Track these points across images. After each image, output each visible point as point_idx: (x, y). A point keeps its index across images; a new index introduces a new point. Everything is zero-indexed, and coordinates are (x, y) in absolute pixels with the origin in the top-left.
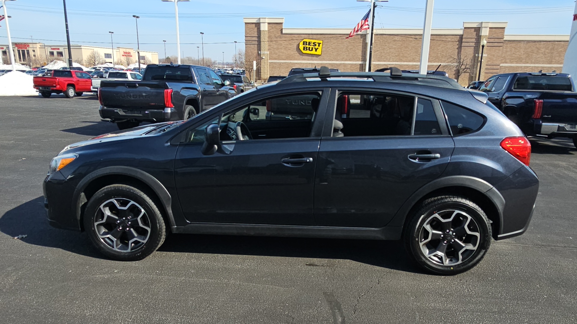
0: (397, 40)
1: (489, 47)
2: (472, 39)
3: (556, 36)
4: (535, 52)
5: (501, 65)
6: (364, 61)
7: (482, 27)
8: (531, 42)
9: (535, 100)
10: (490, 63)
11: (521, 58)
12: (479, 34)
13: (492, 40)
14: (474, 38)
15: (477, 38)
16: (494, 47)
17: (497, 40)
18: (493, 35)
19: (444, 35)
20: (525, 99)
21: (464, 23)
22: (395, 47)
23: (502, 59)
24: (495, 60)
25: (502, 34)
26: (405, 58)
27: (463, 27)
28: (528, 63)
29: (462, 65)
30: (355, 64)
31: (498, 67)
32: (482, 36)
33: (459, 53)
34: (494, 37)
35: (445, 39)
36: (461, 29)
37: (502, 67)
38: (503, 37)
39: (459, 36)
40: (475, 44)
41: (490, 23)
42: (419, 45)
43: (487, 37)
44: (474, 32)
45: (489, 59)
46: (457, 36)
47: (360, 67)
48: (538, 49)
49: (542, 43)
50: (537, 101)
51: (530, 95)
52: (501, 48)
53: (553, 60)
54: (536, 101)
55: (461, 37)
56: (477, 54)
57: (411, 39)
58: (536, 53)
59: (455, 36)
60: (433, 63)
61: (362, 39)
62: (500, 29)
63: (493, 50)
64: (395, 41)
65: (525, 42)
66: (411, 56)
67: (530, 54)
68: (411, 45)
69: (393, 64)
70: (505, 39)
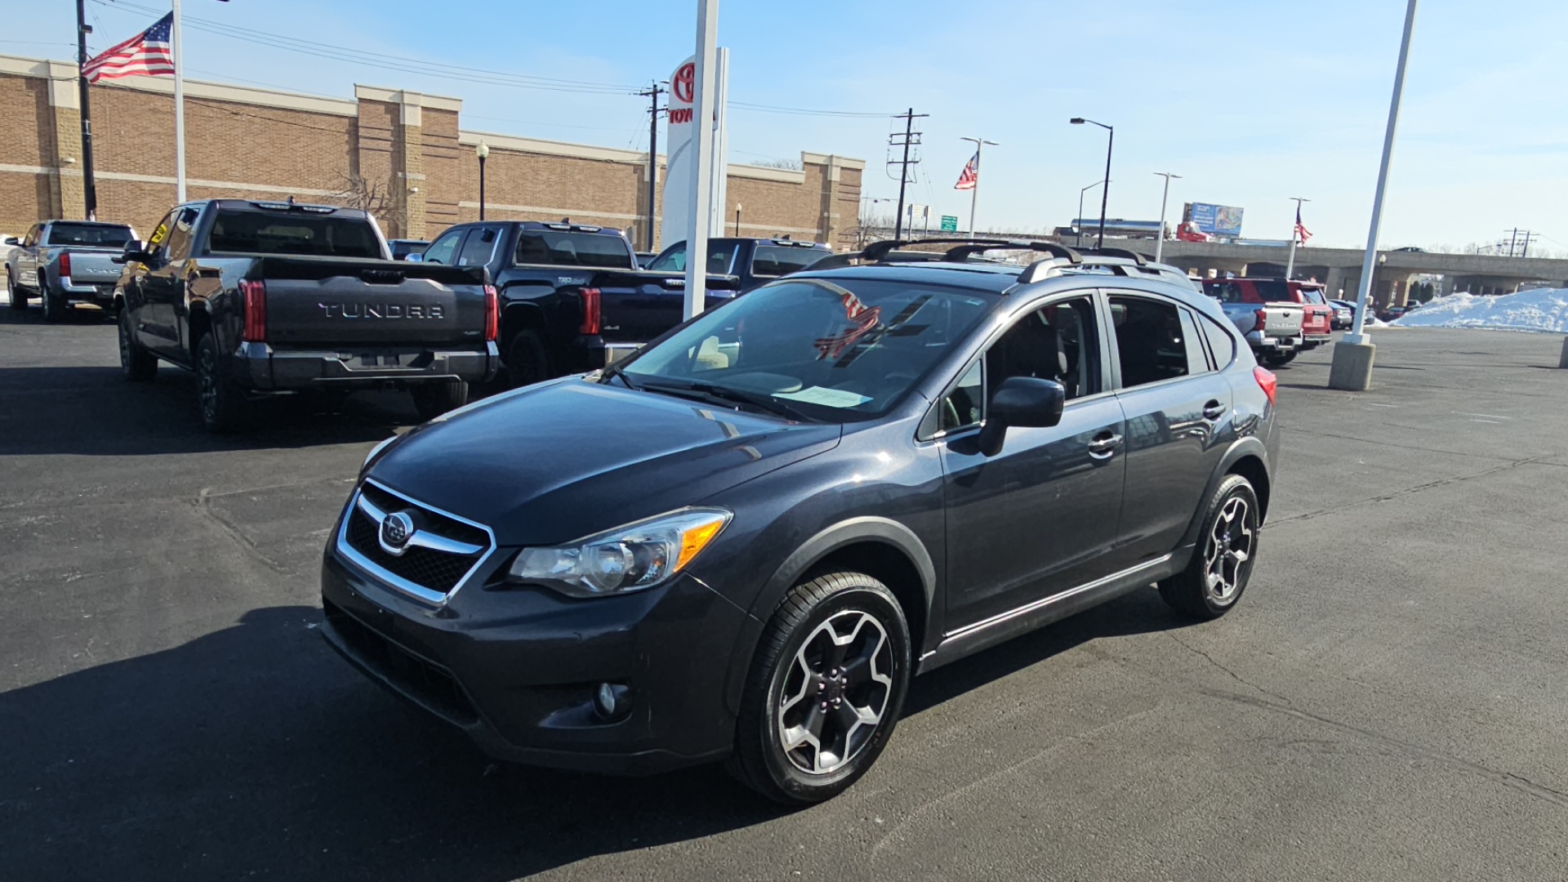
0: (161, 109)
1: (428, 157)
2: (384, 132)
3: (565, 144)
4: (530, 179)
5: (461, 204)
6: (53, 166)
7: (404, 104)
8: (518, 154)
9: (581, 289)
10: (434, 198)
11: (503, 190)
12: (399, 122)
13: (432, 140)
14: (388, 130)
15: (394, 130)
16: (439, 159)
17: (442, 142)
18: (434, 128)
19: (306, 112)
20: (557, 286)
21: (355, 86)
22: (158, 130)
23: (461, 189)
24: (445, 191)
25: (453, 129)
26: (197, 168)
27: (356, 96)
28: (517, 203)
29: (373, 198)
30: (18, 173)
31: (454, 209)
32: (406, 128)
33: (355, 166)
34: (436, 134)
35: (310, 123)
36: (351, 102)
37: (464, 210)
38: (455, 136)
39: (347, 120)
40: (392, 146)
41: (420, 96)
42: (236, 133)
43: (420, 130)
44: (386, 113)
45: (430, 188)
46: (343, 120)
47: (36, 183)
48: (536, 172)
49: (542, 158)
50: (587, 291)
51: (567, 279)
52: (456, 161)
53: (568, 201)
54: (584, 291)
55: (354, 122)
56: (400, 171)
57: (207, 112)
58: (531, 182)
59: (338, 120)
60: (287, 188)
61: (33, 94)
62: (448, 115)
63: (439, 164)
64: (155, 111)
65: (507, 152)
66: (215, 162)
67: (521, 181)
68: (212, 131)
69: (160, 183)
70: (461, 140)
